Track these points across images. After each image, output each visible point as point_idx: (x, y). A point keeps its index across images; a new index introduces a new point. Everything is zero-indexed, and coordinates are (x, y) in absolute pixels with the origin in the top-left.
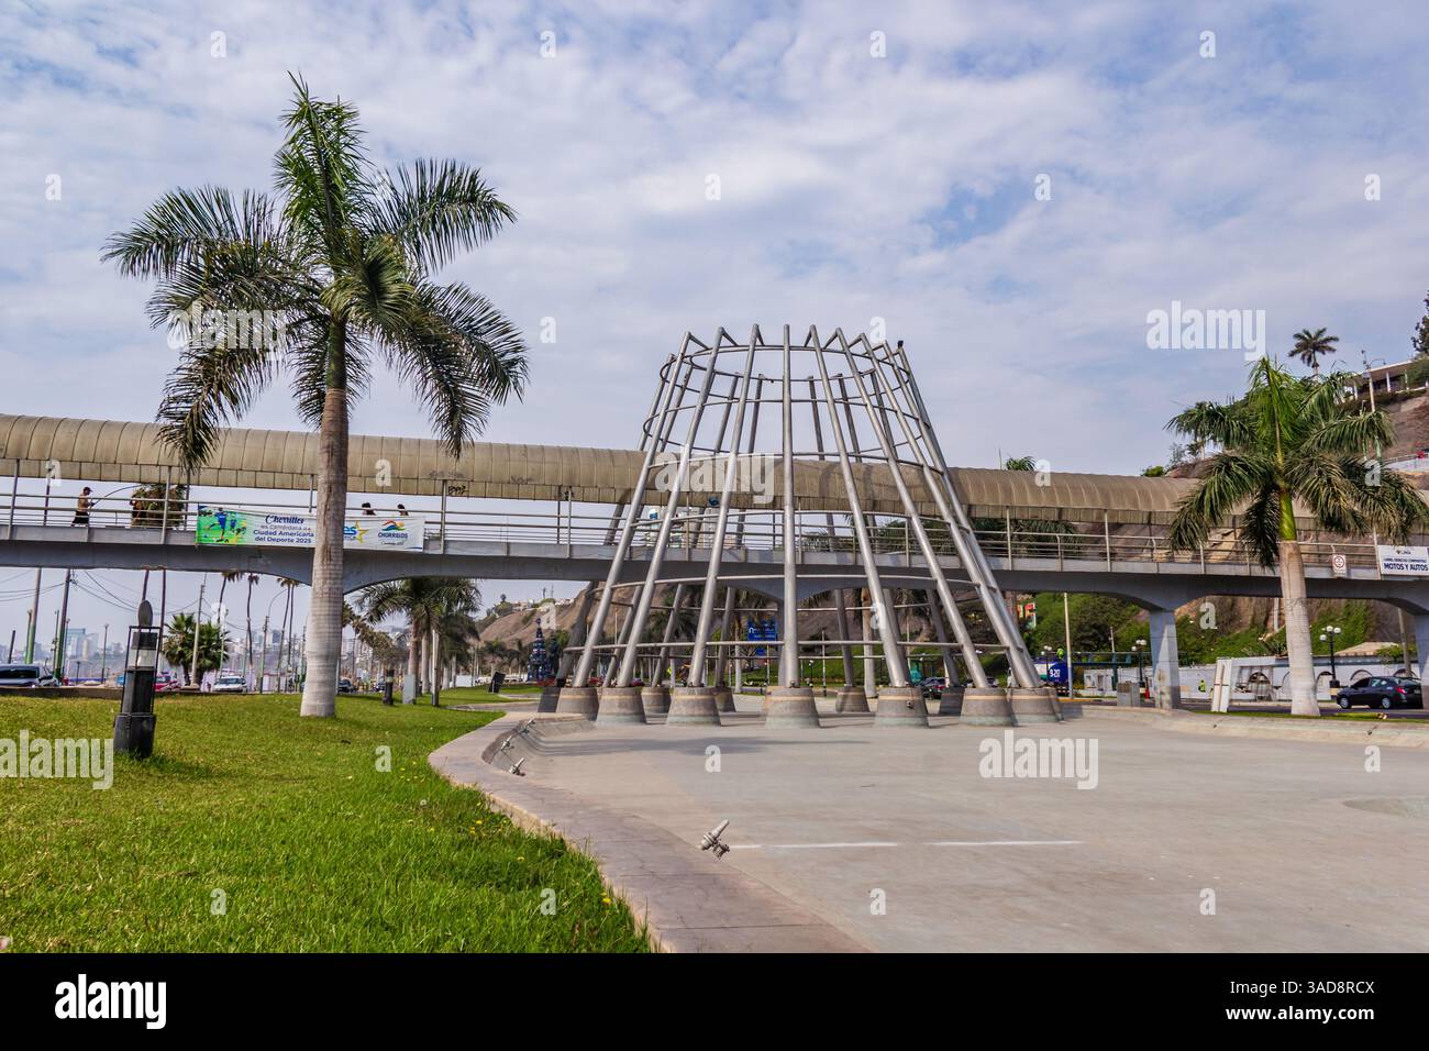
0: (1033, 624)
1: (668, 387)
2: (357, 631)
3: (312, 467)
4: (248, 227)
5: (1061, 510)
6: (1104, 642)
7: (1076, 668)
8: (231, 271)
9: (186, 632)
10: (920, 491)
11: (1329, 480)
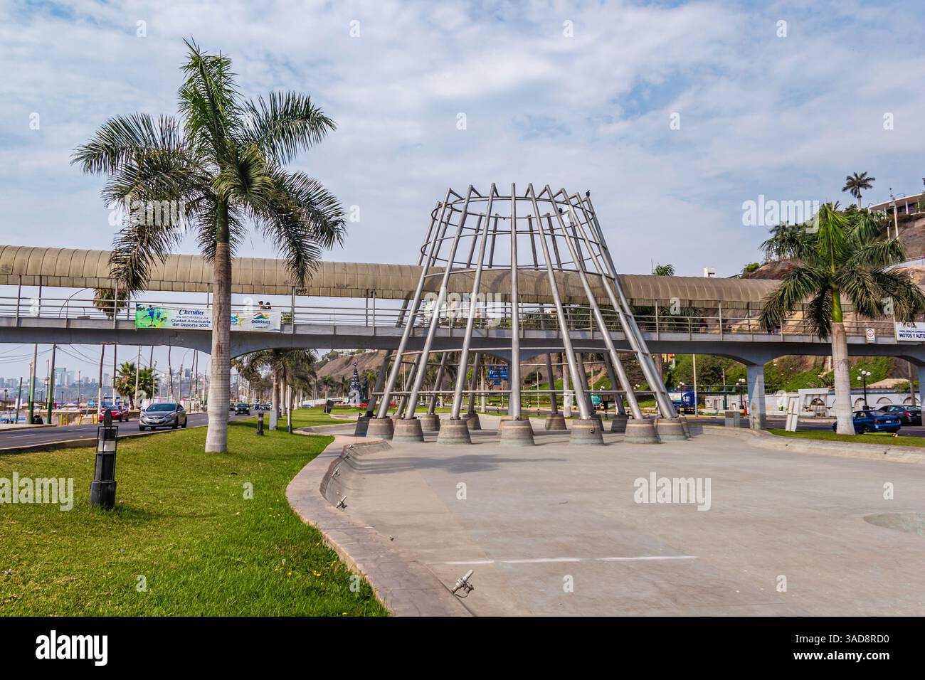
0: (673, 366)
1: (436, 223)
2: (239, 371)
3: (208, 278)
4: (163, 139)
5: (690, 301)
6: (718, 378)
7: (700, 395)
8: (155, 170)
9: (130, 375)
10: (600, 290)
11: (864, 284)
